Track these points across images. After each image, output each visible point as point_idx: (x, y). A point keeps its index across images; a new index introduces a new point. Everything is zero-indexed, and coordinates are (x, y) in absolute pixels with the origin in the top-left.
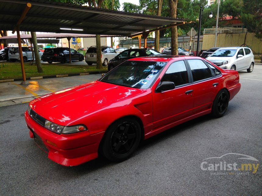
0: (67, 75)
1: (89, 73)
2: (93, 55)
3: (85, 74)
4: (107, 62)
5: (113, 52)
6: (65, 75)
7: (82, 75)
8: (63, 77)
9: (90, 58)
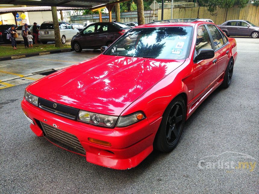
0: (24, 56)
1: (49, 52)
2: (48, 32)
3: (45, 53)
4: (64, 40)
5: (69, 28)
6: (22, 56)
7: (41, 55)
8: (19, 58)
9: (45, 35)
